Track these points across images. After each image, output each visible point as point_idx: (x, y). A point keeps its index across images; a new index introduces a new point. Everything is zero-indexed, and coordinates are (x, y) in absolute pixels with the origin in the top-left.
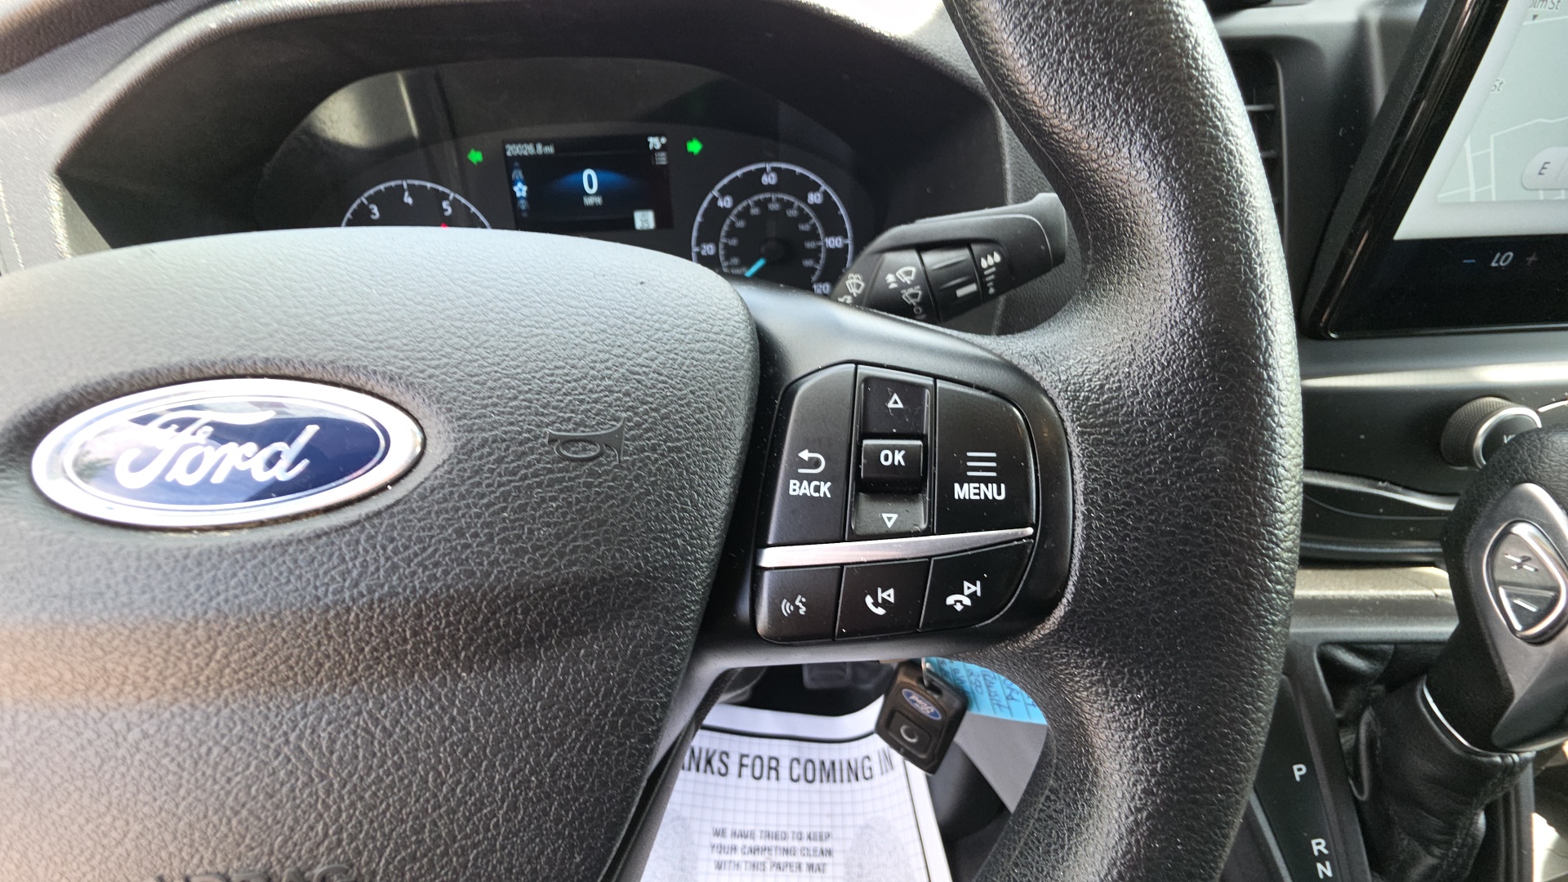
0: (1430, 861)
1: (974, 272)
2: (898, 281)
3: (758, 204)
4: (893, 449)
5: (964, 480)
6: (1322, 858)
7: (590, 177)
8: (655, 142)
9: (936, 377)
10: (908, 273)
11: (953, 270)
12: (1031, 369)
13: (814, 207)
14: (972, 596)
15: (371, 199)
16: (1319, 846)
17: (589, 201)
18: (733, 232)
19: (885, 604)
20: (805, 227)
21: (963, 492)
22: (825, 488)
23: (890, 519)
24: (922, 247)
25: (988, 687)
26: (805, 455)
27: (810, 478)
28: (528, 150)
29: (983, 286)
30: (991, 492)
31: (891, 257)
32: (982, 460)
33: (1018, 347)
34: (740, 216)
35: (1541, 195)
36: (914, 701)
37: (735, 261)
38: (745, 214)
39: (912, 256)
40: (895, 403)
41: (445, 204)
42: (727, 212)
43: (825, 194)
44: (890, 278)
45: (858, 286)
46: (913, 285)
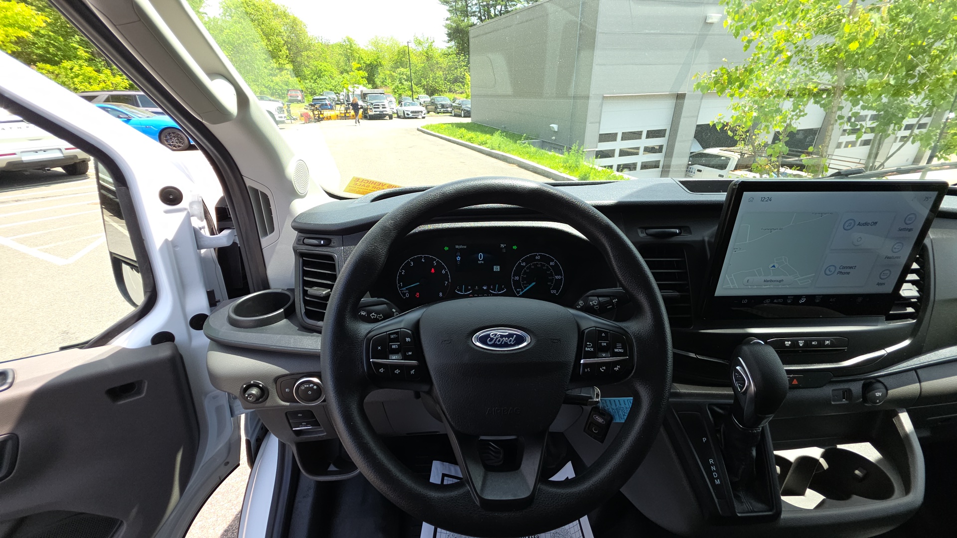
0: (743, 467)
1: (611, 303)
2: (593, 304)
3: (533, 265)
4: (604, 343)
5: (616, 348)
6: (712, 465)
7: (481, 255)
8: (502, 246)
9: (610, 330)
10: (595, 302)
11: (606, 302)
12: (626, 330)
13: (552, 266)
14: (618, 368)
15: (411, 260)
16: (711, 461)
17: (479, 262)
18: (525, 273)
19: (604, 369)
20: (549, 272)
21: (616, 350)
22: (592, 349)
23: (604, 355)
24: (598, 296)
25: (618, 413)
26: (588, 343)
27: (589, 347)
28: (461, 247)
29: (613, 306)
30: (621, 350)
31: (590, 298)
32: (619, 345)
33: (623, 325)
34: (527, 268)
35: (756, 287)
36: (597, 419)
37: (525, 282)
38: (529, 268)
39: (596, 298)
40: (603, 335)
41: (434, 262)
42: (524, 267)
43: (555, 262)
44: (591, 303)
45: (582, 304)
46: (597, 305)
